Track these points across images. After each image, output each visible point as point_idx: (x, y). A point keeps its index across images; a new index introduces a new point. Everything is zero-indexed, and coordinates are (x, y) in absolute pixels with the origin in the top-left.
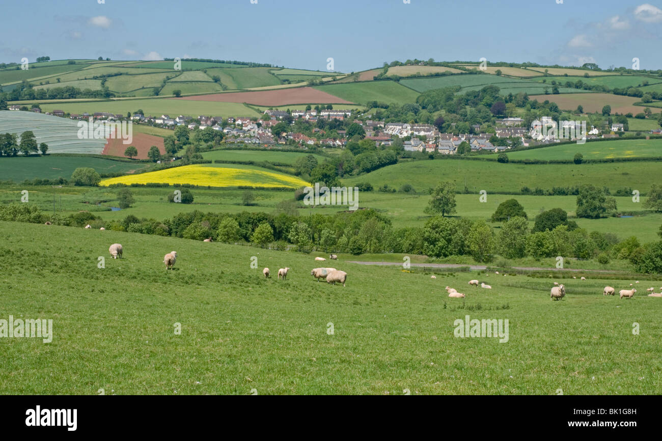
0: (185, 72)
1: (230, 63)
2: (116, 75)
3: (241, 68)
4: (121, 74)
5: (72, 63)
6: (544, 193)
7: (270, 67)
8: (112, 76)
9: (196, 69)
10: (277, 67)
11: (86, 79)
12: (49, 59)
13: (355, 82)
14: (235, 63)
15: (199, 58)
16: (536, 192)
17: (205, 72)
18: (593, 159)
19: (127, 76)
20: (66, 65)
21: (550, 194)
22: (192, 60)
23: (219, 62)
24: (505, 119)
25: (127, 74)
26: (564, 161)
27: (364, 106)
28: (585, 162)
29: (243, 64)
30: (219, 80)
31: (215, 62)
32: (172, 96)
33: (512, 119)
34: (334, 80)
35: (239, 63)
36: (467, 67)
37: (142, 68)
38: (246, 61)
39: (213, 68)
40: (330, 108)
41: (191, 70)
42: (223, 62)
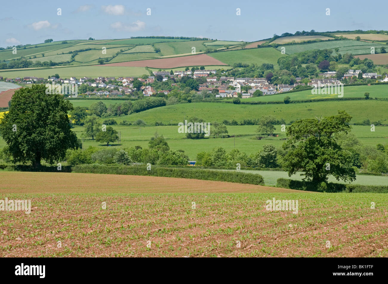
0: (137, 46)
1: (178, 38)
2: (87, 50)
3: (184, 41)
4: (90, 49)
5: (65, 43)
6: (238, 123)
7: (208, 40)
8: (84, 51)
9: (147, 44)
10: (212, 40)
11: (63, 54)
12: (52, 41)
13: (243, 49)
14: (182, 38)
15: (155, 36)
16: (233, 123)
17: (153, 46)
18: (297, 100)
19: (95, 51)
20: (61, 44)
21: (242, 125)
22: (150, 38)
23: (170, 38)
24: (326, 73)
25: (95, 49)
26: (277, 102)
27: (232, 66)
28: (292, 102)
29: (188, 39)
30: (159, 51)
31: (167, 38)
32: (97, 64)
33: (330, 72)
34: (228, 49)
35: (184, 38)
36: (336, 35)
37: (108, 44)
38: (189, 37)
39: (161, 42)
40: (202, 68)
41: (143, 45)
42: (173, 38)
